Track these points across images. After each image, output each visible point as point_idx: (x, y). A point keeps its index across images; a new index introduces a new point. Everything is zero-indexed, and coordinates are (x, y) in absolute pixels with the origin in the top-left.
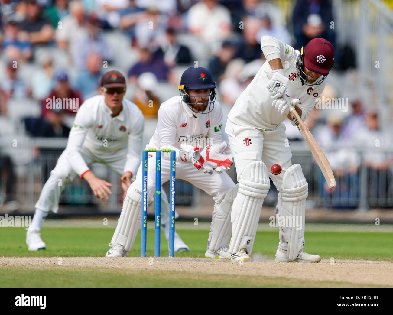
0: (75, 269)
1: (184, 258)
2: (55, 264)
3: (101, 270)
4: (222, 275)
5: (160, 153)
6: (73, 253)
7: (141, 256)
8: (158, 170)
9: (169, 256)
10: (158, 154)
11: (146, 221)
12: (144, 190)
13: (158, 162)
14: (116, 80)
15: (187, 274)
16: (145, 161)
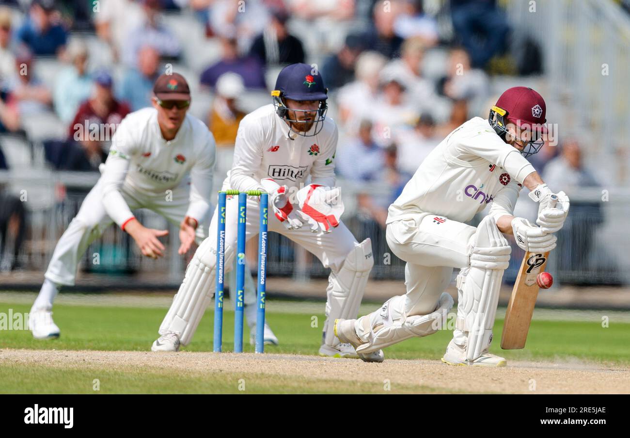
0: (114, 369)
1: (278, 355)
2: (84, 360)
3: (153, 371)
4: (335, 381)
5: (245, 196)
6: (112, 345)
7: (214, 351)
8: (241, 222)
9: (256, 352)
10: (242, 198)
11: (222, 299)
12: (220, 253)
13: (241, 210)
14: (175, 89)
15: (282, 379)
16: (223, 208)
